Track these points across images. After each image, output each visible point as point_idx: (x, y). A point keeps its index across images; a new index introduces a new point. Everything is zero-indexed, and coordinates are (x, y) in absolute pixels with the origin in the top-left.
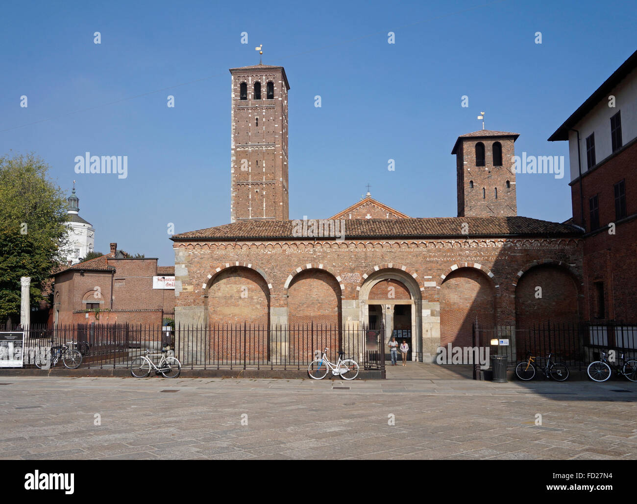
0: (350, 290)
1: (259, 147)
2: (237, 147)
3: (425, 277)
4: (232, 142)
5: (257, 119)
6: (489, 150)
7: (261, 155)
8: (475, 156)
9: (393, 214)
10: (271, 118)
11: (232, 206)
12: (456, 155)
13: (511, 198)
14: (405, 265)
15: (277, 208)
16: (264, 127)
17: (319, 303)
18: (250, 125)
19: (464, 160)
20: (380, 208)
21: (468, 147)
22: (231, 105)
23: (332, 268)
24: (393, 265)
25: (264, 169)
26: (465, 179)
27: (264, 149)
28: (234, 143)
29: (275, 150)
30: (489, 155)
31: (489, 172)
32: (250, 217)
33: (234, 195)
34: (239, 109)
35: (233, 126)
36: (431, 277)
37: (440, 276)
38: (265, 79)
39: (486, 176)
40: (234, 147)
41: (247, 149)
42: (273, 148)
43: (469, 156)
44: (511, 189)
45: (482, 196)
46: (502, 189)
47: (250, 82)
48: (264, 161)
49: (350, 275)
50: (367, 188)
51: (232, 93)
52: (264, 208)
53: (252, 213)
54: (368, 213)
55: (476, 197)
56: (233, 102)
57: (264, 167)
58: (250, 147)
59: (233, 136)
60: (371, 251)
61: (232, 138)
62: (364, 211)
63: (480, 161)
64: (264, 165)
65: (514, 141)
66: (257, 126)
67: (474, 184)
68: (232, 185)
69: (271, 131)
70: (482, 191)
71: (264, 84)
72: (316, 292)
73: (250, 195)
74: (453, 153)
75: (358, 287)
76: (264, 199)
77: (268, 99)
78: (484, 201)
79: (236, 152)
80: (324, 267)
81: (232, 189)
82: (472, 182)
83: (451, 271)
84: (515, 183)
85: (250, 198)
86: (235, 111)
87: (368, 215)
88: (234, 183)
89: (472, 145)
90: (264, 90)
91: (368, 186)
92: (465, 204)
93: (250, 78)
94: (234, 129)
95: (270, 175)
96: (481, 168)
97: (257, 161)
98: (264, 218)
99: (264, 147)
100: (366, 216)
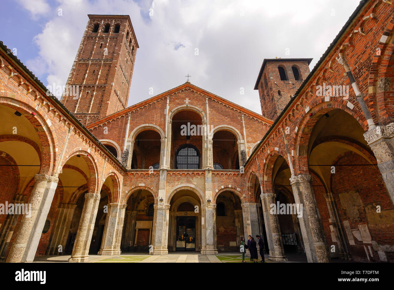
1: (98, 61)
2: (80, 60)
6: (289, 70)
7: (99, 67)
8: (279, 74)
9: (213, 99)
10: (114, 44)
15: (103, 105)
18: (95, 47)
19: (271, 76)
20: (199, 93)
21: (272, 68)
25: (99, 76)
26: (274, 89)
28: (78, 57)
29: (111, 64)
30: (290, 73)
31: (293, 84)
32: (76, 112)
34: (88, 37)
38: (114, 22)
39: (291, 87)
40: (77, 60)
41: (88, 62)
42: (110, 62)
43: (274, 74)
47: (103, 23)
48: (100, 71)
52: (91, 105)
53: (77, 110)
54: (187, 97)
55: (285, 102)
58: (90, 61)
63: (284, 77)
64: (100, 73)
65: (309, 65)
66: (101, 48)
67: (282, 93)
69: (111, 51)
71: (113, 25)
73: (81, 95)
74: (255, 89)
76: (93, 98)
77: (113, 33)
79: (78, 64)
85: (80, 97)
86: (85, 39)
87: (187, 99)
89: (275, 66)
92: (277, 107)
93: (103, 21)
95: (103, 80)
96: (286, 82)
97: (94, 71)
98: (89, 114)
99: (102, 61)
100: (185, 101)
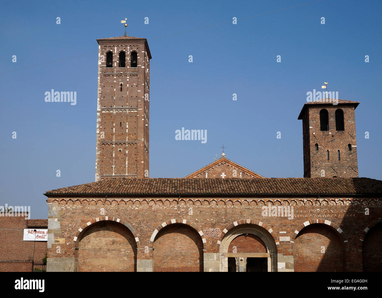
0: (211, 243)
1: (123, 110)
2: (103, 110)
3: (280, 232)
4: (98, 105)
5: (121, 84)
6: (332, 117)
7: (124, 118)
8: (319, 121)
9: (246, 173)
10: (135, 84)
11: (96, 164)
12: (302, 120)
13: (353, 159)
14: (262, 221)
15: (138, 166)
16: (128, 92)
17: (182, 255)
18: (115, 90)
19: (310, 125)
20: (234, 167)
21: (313, 113)
22: (98, 72)
23: (195, 223)
24: (251, 221)
25: (127, 130)
26: (311, 142)
27: (127, 112)
28: (100, 106)
29: (137, 113)
30: (332, 120)
31: (333, 136)
32: (114, 174)
33: (99, 153)
34: (105, 75)
35: (99, 90)
36: (285, 232)
37: (293, 231)
38: (129, 49)
39: (330, 140)
40: (100, 110)
41: (111, 111)
42: (136, 111)
43: (314, 122)
44: (352, 151)
45: (327, 157)
46: (344, 151)
47: (116, 51)
48: (127, 123)
49: (211, 229)
50: (222, 148)
51: (99, 61)
52: (127, 166)
53: (115, 171)
54: (223, 171)
55: (321, 159)
56: (99, 69)
57: (127, 128)
58: (114, 110)
59: (98, 99)
60: (230, 208)
61: (98, 102)
62: (219, 170)
63: (324, 126)
64: (127, 126)
65: (355, 109)
66: (121, 91)
67: (319, 147)
68: (97, 145)
69: (134, 95)
70: (326, 153)
71: (128, 53)
72: (179, 245)
73: (114, 154)
74: (299, 118)
75: (218, 241)
76: (127, 157)
77: (131, 67)
78: (329, 162)
79: (102, 114)
80: (187, 222)
81: (97, 148)
82: (317, 145)
83: (304, 227)
84: (356, 146)
85: (114, 156)
86: (101, 77)
87: (223, 174)
88: (99, 143)
89: (316, 111)
90: (128, 59)
91: (223, 147)
92: (311, 164)
93: (116, 48)
94: (100, 94)
95: (132, 135)
96: (325, 132)
97: (121, 123)
98: (127, 175)
99: (127, 110)
100: (221, 176)
